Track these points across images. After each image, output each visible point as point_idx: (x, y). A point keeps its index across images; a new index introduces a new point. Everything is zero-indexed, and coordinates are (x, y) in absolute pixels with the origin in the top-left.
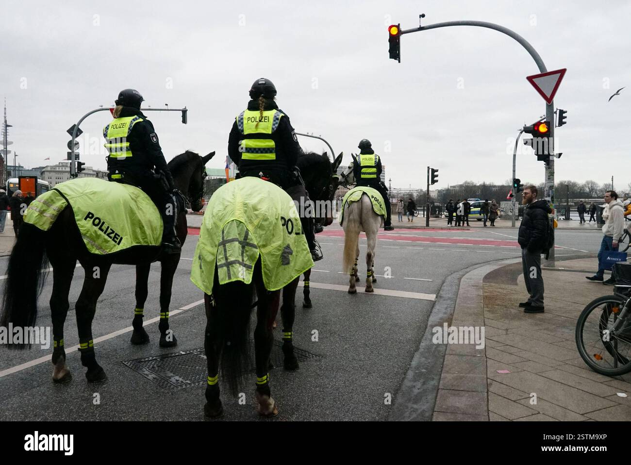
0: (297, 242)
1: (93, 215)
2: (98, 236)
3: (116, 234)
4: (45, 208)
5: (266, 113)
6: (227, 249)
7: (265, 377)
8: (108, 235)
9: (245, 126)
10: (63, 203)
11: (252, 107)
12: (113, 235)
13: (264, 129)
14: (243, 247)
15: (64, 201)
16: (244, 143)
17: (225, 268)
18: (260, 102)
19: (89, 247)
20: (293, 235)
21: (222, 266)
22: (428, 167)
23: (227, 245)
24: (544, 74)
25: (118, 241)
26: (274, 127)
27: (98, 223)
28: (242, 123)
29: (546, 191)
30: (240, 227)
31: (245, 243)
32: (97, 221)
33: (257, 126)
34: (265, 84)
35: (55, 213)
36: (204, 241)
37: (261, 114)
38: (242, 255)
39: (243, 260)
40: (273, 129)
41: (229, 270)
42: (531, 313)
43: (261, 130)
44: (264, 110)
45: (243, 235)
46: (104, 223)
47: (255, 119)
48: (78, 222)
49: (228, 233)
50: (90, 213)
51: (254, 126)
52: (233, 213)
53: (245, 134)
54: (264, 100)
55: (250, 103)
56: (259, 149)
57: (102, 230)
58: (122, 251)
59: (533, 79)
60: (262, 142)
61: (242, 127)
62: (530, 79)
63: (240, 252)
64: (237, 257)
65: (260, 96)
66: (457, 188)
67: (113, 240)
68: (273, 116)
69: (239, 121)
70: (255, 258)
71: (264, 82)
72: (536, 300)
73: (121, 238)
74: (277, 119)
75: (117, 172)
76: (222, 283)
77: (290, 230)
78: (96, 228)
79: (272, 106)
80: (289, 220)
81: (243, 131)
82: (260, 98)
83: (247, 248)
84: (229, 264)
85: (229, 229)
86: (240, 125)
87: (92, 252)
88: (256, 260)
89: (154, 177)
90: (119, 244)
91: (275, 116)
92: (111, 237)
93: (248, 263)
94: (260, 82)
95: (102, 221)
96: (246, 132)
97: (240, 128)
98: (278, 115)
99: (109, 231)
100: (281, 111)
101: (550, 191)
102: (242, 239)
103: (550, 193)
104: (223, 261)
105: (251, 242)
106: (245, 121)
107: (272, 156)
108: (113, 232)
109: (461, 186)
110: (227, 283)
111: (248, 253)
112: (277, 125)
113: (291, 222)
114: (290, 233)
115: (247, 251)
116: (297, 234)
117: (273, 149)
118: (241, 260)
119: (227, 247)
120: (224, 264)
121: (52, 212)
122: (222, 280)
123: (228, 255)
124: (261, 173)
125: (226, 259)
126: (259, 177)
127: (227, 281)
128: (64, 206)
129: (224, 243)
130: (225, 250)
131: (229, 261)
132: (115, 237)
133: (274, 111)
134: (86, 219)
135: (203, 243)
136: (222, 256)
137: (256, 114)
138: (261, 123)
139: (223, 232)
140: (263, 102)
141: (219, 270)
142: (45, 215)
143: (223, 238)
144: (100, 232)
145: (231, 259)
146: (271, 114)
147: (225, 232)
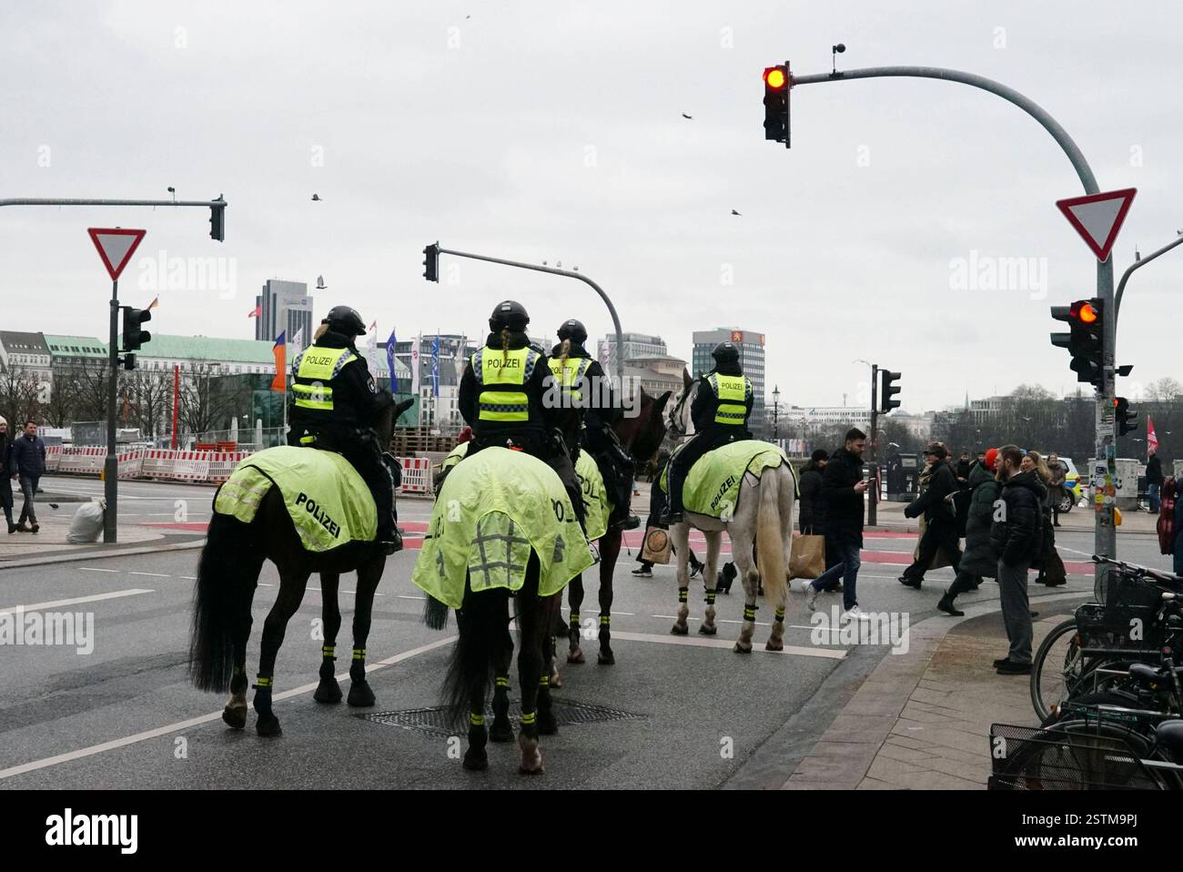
0: (570, 532)
1: (306, 497)
2: (314, 526)
3: (333, 523)
4: (243, 492)
5: (513, 354)
6: (486, 548)
7: (533, 714)
8: (324, 524)
9: (484, 373)
10: (267, 484)
11: (493, 343)
12: (329, 524)
13: (512, 377)
14: (509, 544)
15: (267, 480)
16: (486, 397)
17: (482, 572)
18: (504, 337)
19: (304, 541)
20: (564, 523)
21: (475, 569)
22: (875, 367)
23: (485, 543)
24: (1093, 197)
25: (335, 532)
26: (527, 375)
27: (313, 508)
28: (481, 368)
29: (1099, 446)
30: (503, 519)
31: (511, 539)
32: (311, 504)
33: (500, 372)
34: (510, 311)
35: (258, 497)
36: (449, 538)
37: (506, 354)
38: (508, 553)
39: (509, 561)
40: (525, 378)
41: (487, 574)
42: (1007, 674)
43: (506, 380)
44: (509, 349)
45: (507, 529)
46: (318, 507)
47: (499, 362)
48: (288, 508)
49: (486, 527)
50: (302, 495)
51: (497, 372)
52: (491, 503)
53: (485, 384)
54: (509, 334)
55: (490, 337)
56: (505, 406)
57: (318, 518)
58: (342, 547)
59: (1070, 208)
60: (509, 396)
61: (481, 373)
62: (1064, 206)
63: (506, 550)
64: (500, 558)
65: (503, 328)
66: (994, 409)
67: (330, 531)
68: (526, 359)
69: (476, 365)
70: (526, 555)
71: (509, 308)
72: (1018, 651)
73: (339, 529)
74: (532, 363)
75: (306, 432)
76: (475, 589)
77: (560, 517)
78: (311, 515)
79: (522, 342)
80: (559, 502)
81: (481, 380)
82: (504, 332)
83: (514, 545)
84: (487, 567)
85: (488, 522)
86: (477, 371)
87: (308, 548)
88: (528, 558)
89: (362, 440)
90: (337, 536)
91: (528, 360)
92: (327, 527)
93: (517, 563)
94: (504, 309)
95: (316, 505)
96: (486, 382)
97: (477, 375)
98: (533, 358)
99: (325, 519)
100: (535, 349)
101: (1106, 447)
102: (506, 534)
103: (1107, 453)
104: (479, 563)
105: (518, 536)
106: (485, 366)
107: (523, 416)
108: (329, 520)
109: (1006, 402)
110: (484, 591)
111: (516, 551)
112: (531, 373)
113: (561, 505)
114: (560, 520)
115: (514, 549)
116: (569, 521)
117: (525, 406)
118: (504, 560)
119: (485, 545)
120: (481, 567)
121: (253, 496)
122: (477, 586)
123: (486, 556)
124: (509, 441)
125: (484, 560)
126: (507, 446)
127: (484, 587)
128: (268, 486)
129: (480, 540)
130: (482, 550)
131: (488, 562)
132: (332, 527)
133: (526, 350)
134: (297, 503)
135: (448, 542)
136: (476, 557)
137: (498, 354)
138: (506, 369)
139: (479, 527)
140: (507, 337)
141: (471, 574)
142: (244, 501)
143: (479, 533)
144: (316, 521)
145: (492, 560)
146: (522, 355)
147: (482, 527)
